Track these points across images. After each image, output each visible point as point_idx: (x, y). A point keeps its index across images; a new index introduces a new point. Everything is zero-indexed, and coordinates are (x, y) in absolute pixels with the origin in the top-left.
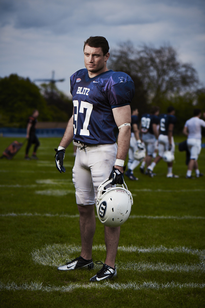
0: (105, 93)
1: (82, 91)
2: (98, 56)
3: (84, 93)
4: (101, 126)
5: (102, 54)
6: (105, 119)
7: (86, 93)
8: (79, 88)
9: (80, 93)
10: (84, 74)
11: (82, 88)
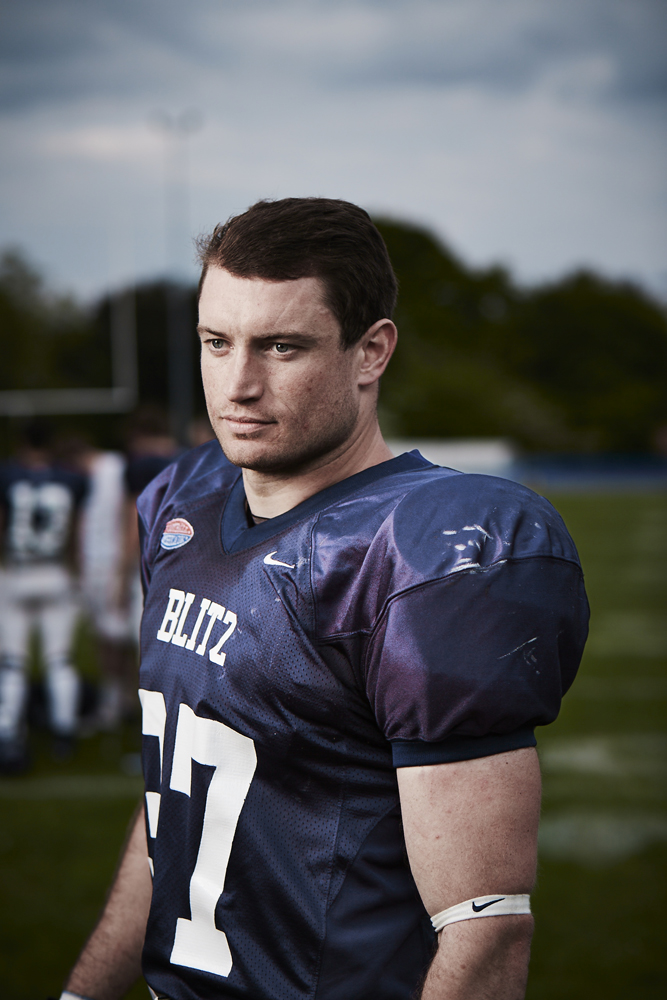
0: (349, 646)
1: (187, 630)
2: (296, 345)
3: (199, 641)
4: (323, 905)
5: (332, 330)
6: (349, 849)
7: (212, 643)
8: (175, 594)
9: (179, 641)
10: (217, 484)
11: (191, 597)
